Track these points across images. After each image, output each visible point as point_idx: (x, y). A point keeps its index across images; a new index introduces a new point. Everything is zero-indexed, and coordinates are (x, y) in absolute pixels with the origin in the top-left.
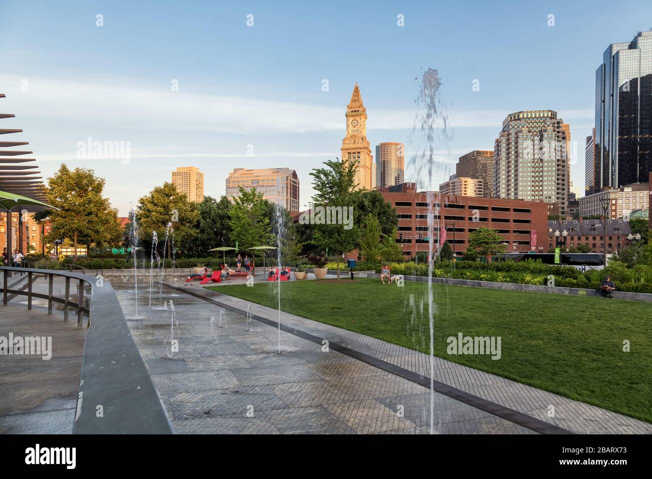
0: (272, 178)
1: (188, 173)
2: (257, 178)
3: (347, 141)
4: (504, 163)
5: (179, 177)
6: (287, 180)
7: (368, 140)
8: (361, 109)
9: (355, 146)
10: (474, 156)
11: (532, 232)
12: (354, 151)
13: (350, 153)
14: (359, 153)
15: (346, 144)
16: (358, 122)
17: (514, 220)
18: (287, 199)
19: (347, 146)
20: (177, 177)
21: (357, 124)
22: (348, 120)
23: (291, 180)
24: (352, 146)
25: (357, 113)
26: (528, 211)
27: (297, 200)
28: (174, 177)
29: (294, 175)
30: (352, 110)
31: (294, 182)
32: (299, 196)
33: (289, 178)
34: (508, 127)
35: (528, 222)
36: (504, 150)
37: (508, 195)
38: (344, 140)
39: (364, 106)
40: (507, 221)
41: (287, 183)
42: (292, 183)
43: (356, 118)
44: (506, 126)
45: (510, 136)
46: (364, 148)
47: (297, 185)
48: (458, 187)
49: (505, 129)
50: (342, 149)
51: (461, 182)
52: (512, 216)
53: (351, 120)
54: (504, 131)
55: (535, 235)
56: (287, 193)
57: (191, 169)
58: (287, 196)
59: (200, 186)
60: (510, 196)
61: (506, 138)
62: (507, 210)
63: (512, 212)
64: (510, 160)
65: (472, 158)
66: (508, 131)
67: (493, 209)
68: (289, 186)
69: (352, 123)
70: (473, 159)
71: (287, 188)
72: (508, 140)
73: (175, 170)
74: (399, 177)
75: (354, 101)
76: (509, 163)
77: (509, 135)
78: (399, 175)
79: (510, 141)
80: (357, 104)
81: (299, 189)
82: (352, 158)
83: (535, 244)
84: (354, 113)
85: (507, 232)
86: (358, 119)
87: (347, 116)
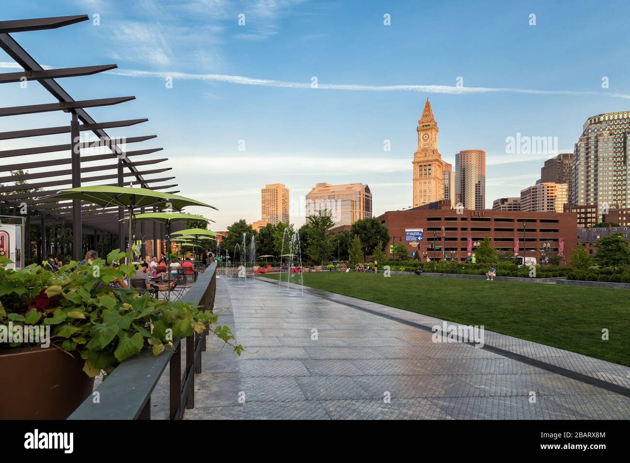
0: (347, 193)
1: (276, 190)
2: (333, 194)
3: (418, 155)
4: (583, 168)
5: (267, 193)
6: (360, 195)
7: (439, 152)
8: (432, 123)
9: (426, 159)
10: (560, 160)
11: (559, 240)
12: (425, 164)
13: (421, 166)
14: (430, 165)
15: (417, 157)
16: (429, 136)
17: (540, 230)
18: (360, 212)
19: (418, 160)
20: (266, 193)
21: (428, 139)
22: (419, 135)
23: (363, 194)
24: (422, 159)
25: (428, 127)
26: (556, 221)
27: (370, 213)
28: (264, 194)
29: (367, 189)
30: (423, 124)
31: (366, 196)
32: (371, 209)
33: (362, 193)
34: (588, 131)
35: (556, 231)
36: (583, 154)
37: (587, 200)
38: (415, 154)
39: (435, 120)
40: (534, 230)
41: (360, 198)
42: (365, 197)
43: (426, 132)
44: (585, 131)
45: (590, 140)
46: (435, 160)
47: (370, 199)
48: (539, 192)
49: (585, 133)
50: (414, 163)
51: (543, 187)
52: (539, 226)
53: (422, 135)
54: (584, 135)
55: (563, 242)
56: (360, 206)
57: (278, 185)
58: (360, 209)
59: (286, 201)
60: (589, 202)
61: (586, 143)
62: (534, 221)
63: (538, 223)
64: (590, 164)
65: (559, 161)
66: (588, 135)
67: (519, 220)
68: (362, 200)
69: (423, 136)
70: (559, 163)
71: (360, 201)
72: (587, 144)
73: (264, 188)
74: (479, 184)
75: (425, 116)
76: (588, 167)
77: (588, 139)
78: (479, 182)
79: (590, 145)
80: (428, 119)
81: (371, 202)
82: (423, 170)
83: (562, 250)
84: (425, 128)
85: (534, 240)
86: (429, 133)
87: (418, 131)
